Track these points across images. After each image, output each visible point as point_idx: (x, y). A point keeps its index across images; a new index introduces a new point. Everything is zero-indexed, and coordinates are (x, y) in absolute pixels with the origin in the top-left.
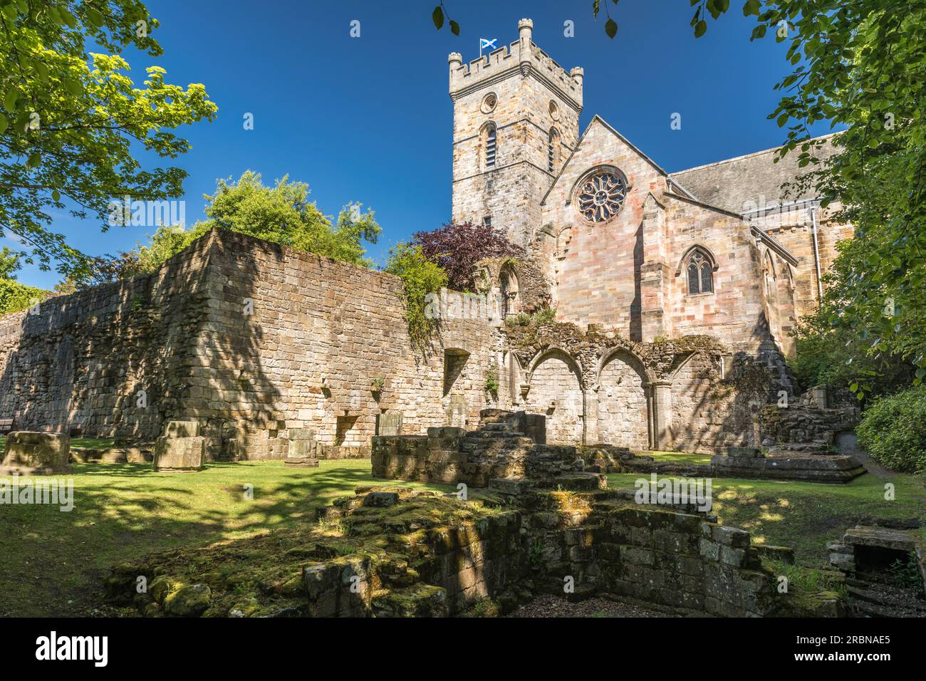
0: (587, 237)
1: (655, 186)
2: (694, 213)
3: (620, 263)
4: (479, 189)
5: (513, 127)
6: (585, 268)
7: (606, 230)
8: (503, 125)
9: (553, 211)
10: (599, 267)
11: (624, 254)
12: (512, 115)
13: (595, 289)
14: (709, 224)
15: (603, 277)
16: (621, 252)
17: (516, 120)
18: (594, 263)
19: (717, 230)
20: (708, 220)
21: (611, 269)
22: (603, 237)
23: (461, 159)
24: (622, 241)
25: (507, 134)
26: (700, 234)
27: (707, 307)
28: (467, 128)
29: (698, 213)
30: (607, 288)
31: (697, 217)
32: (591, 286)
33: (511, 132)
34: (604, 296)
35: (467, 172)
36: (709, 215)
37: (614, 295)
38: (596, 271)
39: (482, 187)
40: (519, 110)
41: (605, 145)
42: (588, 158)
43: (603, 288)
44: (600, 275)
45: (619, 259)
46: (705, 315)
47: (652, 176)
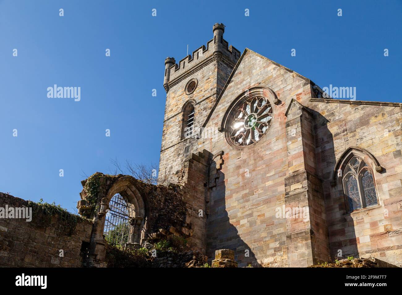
0: (237, 162)
1: (301, 96)
2: (345, 114)
3: (270, 183)
4: (179, 155)
5: (207, 101)
6: (234, 195)
7: (254, 151)
8: (200, 101)
9: (208, 142)
10: (247, 191)
11: (272, 173)
12: (207, 92)
13: (243, 218)
14: (364, 122)
15: (251, 202)
16: (269, 171)
17: (209, 96)
18: (243, 187)
19: (375, 127)
20: (361, 119)
21: (260, 191)
22: (252, 158)
23: (168, 133)
24: (271, 159)
25: (202, 107)
26: (354, 136)
27: (374, 225)
28: (174, 109)
29: (350, 113)
30: (256, 214)
31: (349, 118)
32: (239, 214)
33: (205, 106)
34: (252, 224)
35: (172, 142)
36: (362, 112)
37: (262, 222)
38: (246, 195)
39: (182, 152)
40: (211, 88)
41: (254, 71)
42: (239, 86)
43: (251, 215)
44: (248, 201)
45: (268, 179)
46: (372, 236)
47: (298, 87)
